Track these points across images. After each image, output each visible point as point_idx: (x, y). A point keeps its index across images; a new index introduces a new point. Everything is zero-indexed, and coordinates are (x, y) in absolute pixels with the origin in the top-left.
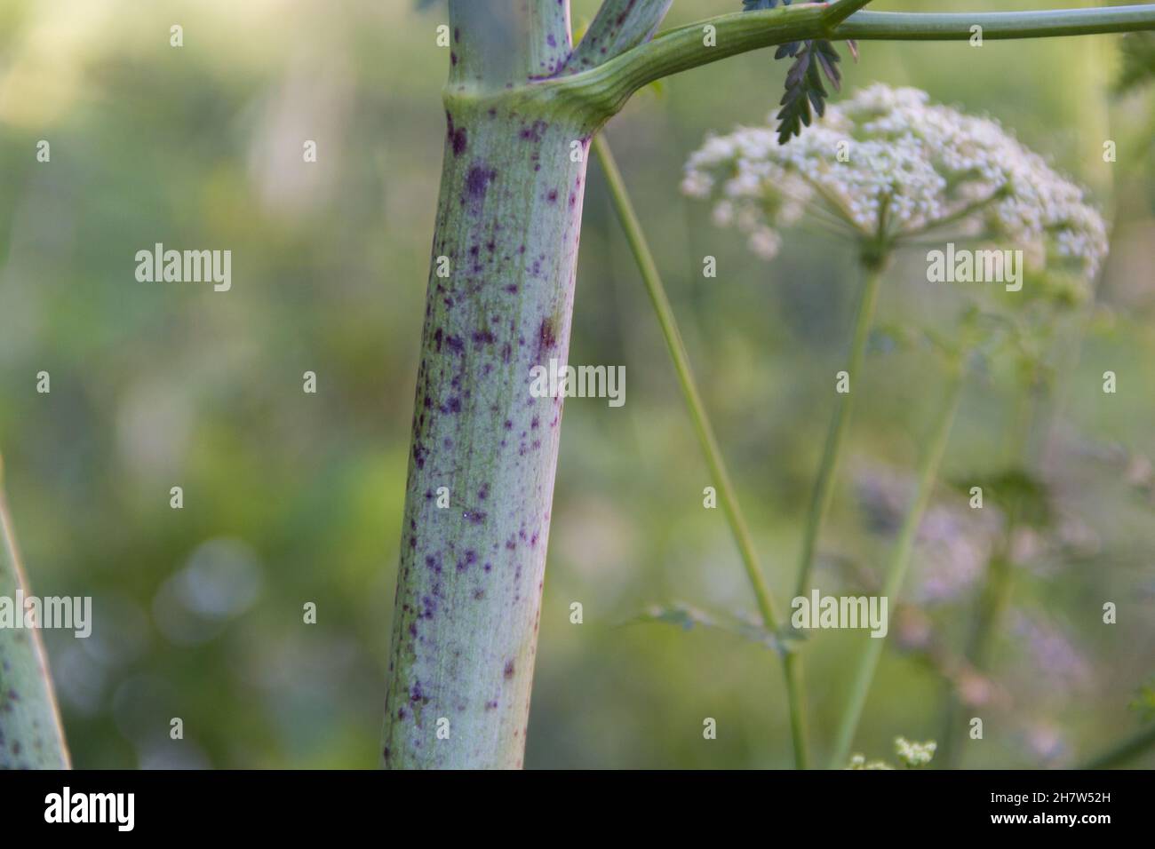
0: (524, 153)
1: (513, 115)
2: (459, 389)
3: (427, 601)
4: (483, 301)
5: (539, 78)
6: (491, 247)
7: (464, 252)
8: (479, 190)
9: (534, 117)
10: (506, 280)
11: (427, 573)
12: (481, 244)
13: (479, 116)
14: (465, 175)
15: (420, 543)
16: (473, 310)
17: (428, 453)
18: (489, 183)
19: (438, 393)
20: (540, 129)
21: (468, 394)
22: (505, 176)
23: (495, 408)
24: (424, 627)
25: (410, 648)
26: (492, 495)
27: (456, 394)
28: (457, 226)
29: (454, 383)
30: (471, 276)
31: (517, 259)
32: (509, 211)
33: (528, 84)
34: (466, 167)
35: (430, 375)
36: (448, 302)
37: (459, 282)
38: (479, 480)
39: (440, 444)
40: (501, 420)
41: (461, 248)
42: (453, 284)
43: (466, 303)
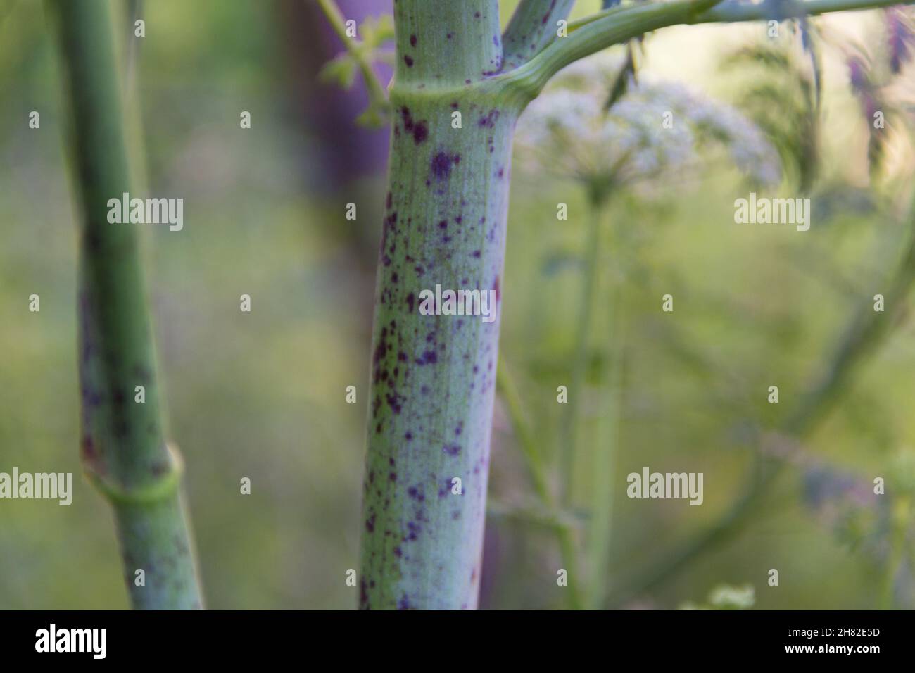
0: (482, 138)
1: (473, 106)
2: (435, 344)
3: (411, 526)
4: (453, 267)
5: (490, 74)
6: (459, 220)
7: (432, 226)
8: (443, 172)
9: (490, 108)
10: (472, 248)
11: (409, 502)
12: (450, 219)
13: (441, 109)
14: (429, 160)
15: (401, 477)
16: (445, 275)
17: (405, 399)
18: (453, 166)
19: (413, 349)
20: (494, 117)
21: (443, 347)
22: (468, 159)
23: (467, 357)
24: (409, 548)
25: (395, 567)
26: (465, 430)
27: (431, 348)
28: (424, 204)
29: (429, 338)
30: (442, 246)
31: (479, 228)
32: (472, 190)
33: (483, 79)
34: (429, 154)
35: (403, 333)
36: (419, 270)
37: (429, 251)
38: (455, 419)
39: (417, 391)
40: (470, 366)
41: (429, 223)
42: (423, 254)
43: (438, 270)
